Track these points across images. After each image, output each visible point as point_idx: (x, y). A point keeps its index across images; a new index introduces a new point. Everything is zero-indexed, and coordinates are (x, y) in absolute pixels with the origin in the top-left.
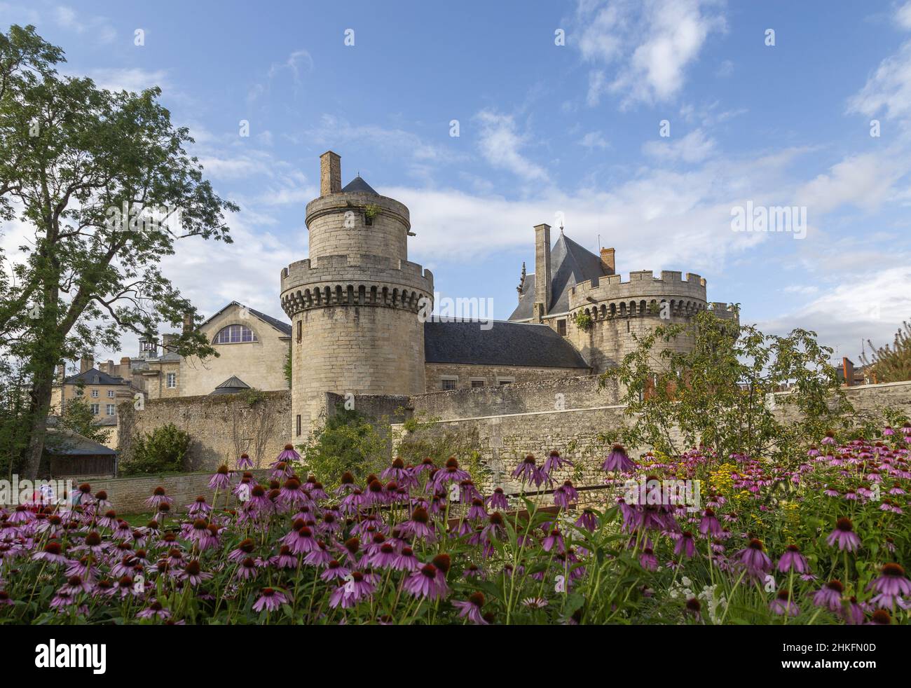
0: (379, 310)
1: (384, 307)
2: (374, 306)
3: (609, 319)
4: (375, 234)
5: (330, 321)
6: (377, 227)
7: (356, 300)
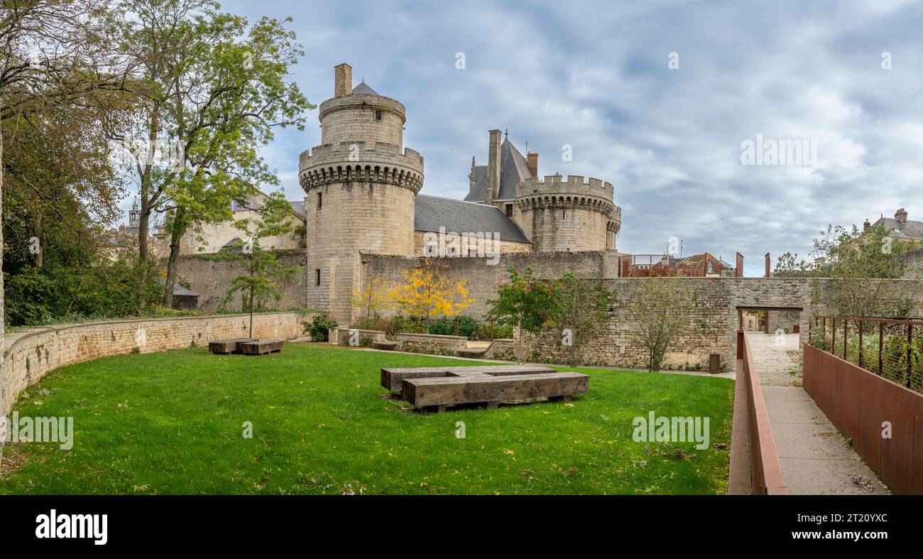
0: (388, 187)
1: (392, 184)
2: (385, 183)
3: (549, 207)
4: (383, 126)
5: (348, 194)
6: (385, 121)
7: (371, 177)
